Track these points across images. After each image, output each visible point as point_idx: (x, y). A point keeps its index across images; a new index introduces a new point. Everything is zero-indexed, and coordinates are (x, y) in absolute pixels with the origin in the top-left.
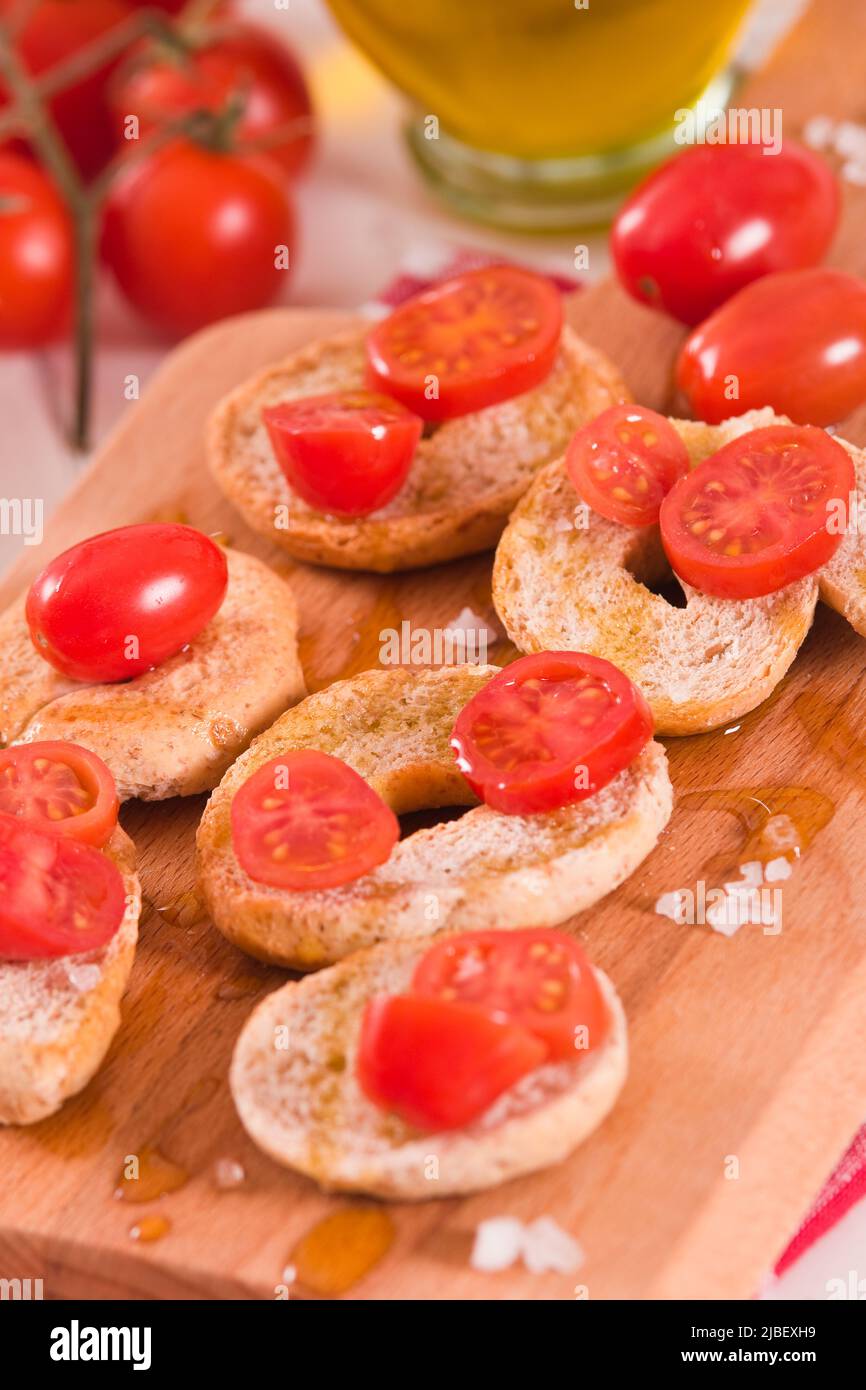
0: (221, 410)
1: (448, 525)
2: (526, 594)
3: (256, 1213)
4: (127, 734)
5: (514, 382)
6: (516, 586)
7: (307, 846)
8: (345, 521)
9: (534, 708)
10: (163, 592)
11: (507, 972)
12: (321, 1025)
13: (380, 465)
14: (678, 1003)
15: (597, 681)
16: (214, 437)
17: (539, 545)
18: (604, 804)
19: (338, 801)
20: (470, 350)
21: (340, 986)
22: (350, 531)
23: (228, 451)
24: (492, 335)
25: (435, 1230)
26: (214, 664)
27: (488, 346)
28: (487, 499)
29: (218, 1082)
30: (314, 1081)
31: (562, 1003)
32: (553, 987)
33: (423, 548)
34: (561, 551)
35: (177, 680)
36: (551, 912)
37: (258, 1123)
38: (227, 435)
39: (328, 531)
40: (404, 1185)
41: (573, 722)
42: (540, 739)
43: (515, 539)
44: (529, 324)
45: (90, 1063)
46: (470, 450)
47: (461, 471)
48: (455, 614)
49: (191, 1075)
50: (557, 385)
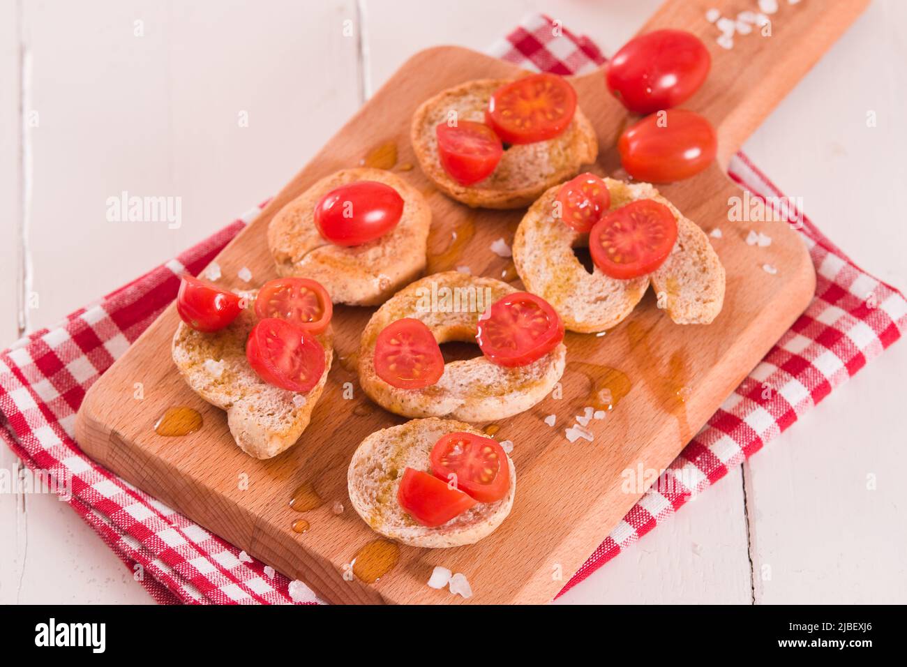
0: (421, 110)
2: (527, 249)
3: (344, 531)
5: (548, 134)
6: (524, 244)
8: (462, 184)
9: (515, 318)
11: (471, 459)
12: (391, 452)
15: (544, 316)
16: (415, 124)
17: (538, 225)
18: (534, 368)
19: (422, 348)
20: (532, 117)
21: (404, 434)
22: (462, 190)
23: (420, 131)
24: (543, 112)
25: (417, 561)
26: (388, 249)
27: (540, 118)
29: (345, 458)
30: (382, 480)
31: (490, 481)
32: (489, 472)
33: (490, 204)
34: (547, 231)
35: (371, 254)
38: (421, 124)
39: (452, 186)
40: (407, 542)
41: (529, 331)
42: (514, 336)
43: (530, 219)
44: (560, 111)
45: (292, 443)
47: (516, 169)
49: (334, 451)
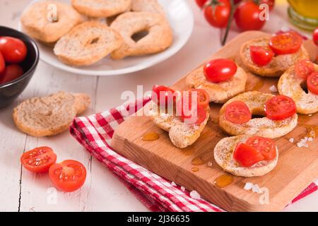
0: (244, 44)
1: (274, 71)
2: (283, 85)
3: (212, 171)
4: (214, 91)
5: (291, 52)
6: (282, 84)
7: (236, 116)
8: (259, 66)
9: (279, 103)
10: (226, 70)
11: (262, 144)
12: (231, 145)
13: (266, 59)
14: (288, 156)
15: (290, 102)
16: (242, 48)
17: (288, 78)
18: (285, 122)
19: (243, 110)
20: (285, 45)
21: (236, 139)
22: (259, 68)
23: (244, 51)
24: (290, 43)
25: (240, 181)
26: (231, 84)
27: (288, 45)
28: (282, 69)
29: (212, 150)
30: (227, 153)
31: (269, 151)
32: (268, 148)
33: (269, 74)
34: (291, 80)
35: (224, 85)
36: (272, 137)
37: (216, 158)
38: (244, 49)
39: (255, 67)
40: (236, 173)
41: (284, 107)
42: (278, 109)
43: (284, 77)
44: (296, 43)
45: (193, 141)
46: (281, 60)
47: (279, 63)
48: (271, 85)
49: (208, 147)
50: (298, 54)
